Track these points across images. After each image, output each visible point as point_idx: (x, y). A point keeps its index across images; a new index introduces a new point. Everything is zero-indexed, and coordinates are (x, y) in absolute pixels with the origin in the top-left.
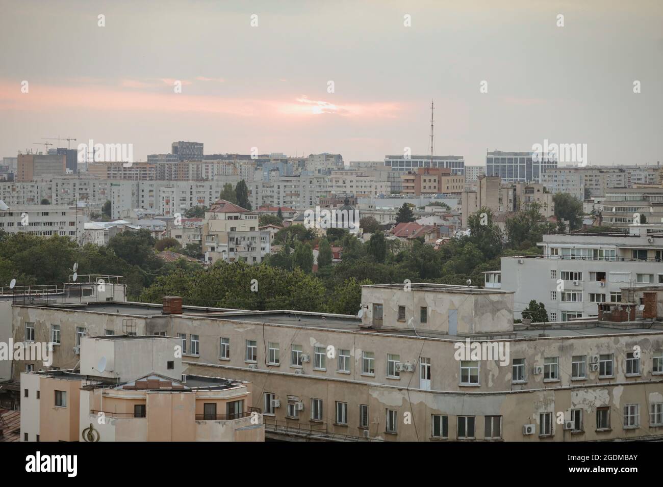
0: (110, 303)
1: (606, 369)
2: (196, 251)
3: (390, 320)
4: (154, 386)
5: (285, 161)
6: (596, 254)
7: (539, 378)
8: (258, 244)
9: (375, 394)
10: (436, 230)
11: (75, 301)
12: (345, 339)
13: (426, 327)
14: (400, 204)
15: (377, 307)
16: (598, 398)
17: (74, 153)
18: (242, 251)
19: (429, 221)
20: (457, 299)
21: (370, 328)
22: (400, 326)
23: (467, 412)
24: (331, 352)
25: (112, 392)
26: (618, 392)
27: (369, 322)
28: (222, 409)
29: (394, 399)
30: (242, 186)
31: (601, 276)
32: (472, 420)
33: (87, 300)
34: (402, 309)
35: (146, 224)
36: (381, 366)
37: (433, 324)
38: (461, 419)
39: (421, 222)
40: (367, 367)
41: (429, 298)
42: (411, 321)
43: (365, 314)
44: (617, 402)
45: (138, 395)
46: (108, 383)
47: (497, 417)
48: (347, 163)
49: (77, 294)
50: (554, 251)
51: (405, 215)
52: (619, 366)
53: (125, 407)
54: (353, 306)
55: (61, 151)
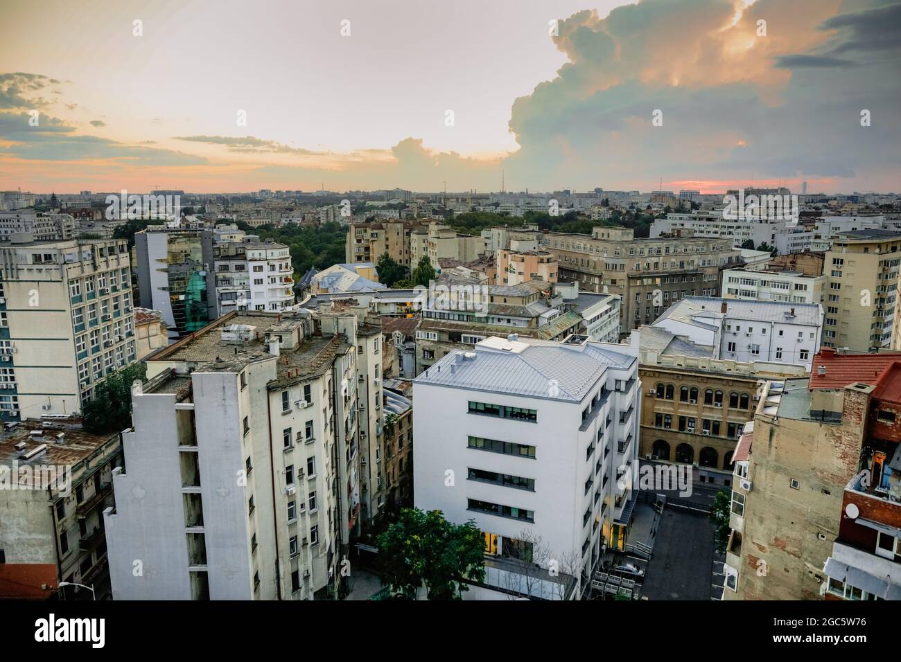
0: (533, 231)
1: (659, 251)
2: (589, 217)
3: (600, 237)
4: (527, 254)
5: (624, 193)
6: (681, 219)
7: (638, 254)
8: (606, 215)
9: (591, 257)
10: (657, 212)
11: (523, 230)
12: (585, 242)
13: (609, 239)
14: (648, 204)
15: (597, 233)
16: (656, 260)
17: (569, 191)
18: (601, 217)
19: (655, 209)
20: (617, 231)
21: (595, 239)
22: (602, 238)
23: (615, 263)
24: (582, 245)
25: (516, 255)
26: (661, 258)
27: (594, 237)
28: (545, 260)
29: (596, 259)
30: (607, 200)
31: (683, 225)
32: (616, 265)
33: (526, 230)
34: (603, 234)
35: (580, 209)
36: (594, 250)
37: (612, 238)
38: (613, 265)
39: (653, 209)
40: (591, 250)
41: (610, 231)
42: (605, 237)
43: (594, 235)
44: (661, 261)
45: (522, 256)
46: (517, 253)
47: (623, 265)
48: (641, 193)
49: (524, 228)
50: (670, 218)
51: (649, 207)
52: (663, 251)
53: (518, 260)
54: (590, 232)
55: (567, 191)
